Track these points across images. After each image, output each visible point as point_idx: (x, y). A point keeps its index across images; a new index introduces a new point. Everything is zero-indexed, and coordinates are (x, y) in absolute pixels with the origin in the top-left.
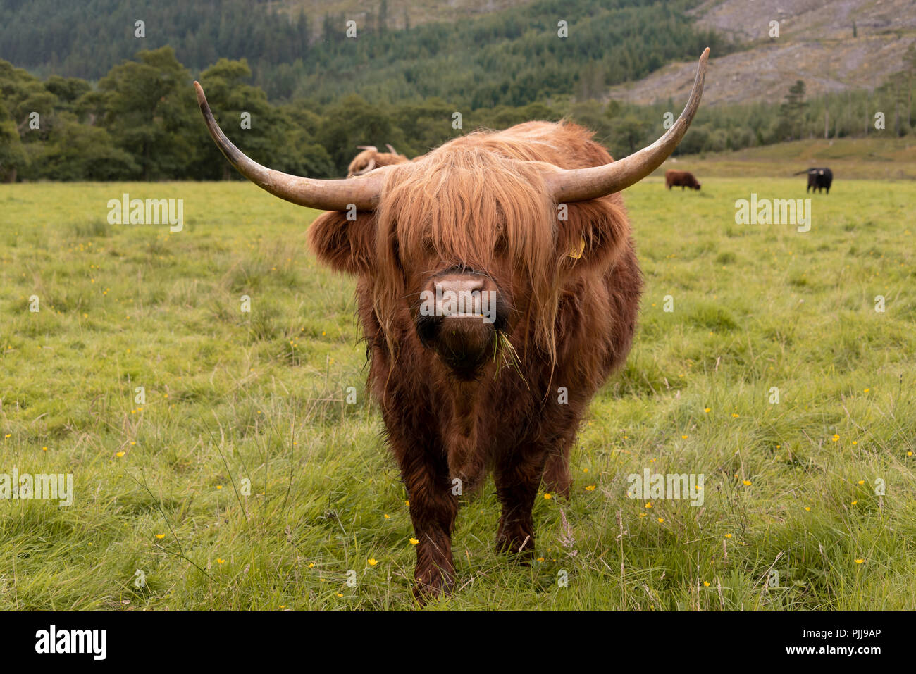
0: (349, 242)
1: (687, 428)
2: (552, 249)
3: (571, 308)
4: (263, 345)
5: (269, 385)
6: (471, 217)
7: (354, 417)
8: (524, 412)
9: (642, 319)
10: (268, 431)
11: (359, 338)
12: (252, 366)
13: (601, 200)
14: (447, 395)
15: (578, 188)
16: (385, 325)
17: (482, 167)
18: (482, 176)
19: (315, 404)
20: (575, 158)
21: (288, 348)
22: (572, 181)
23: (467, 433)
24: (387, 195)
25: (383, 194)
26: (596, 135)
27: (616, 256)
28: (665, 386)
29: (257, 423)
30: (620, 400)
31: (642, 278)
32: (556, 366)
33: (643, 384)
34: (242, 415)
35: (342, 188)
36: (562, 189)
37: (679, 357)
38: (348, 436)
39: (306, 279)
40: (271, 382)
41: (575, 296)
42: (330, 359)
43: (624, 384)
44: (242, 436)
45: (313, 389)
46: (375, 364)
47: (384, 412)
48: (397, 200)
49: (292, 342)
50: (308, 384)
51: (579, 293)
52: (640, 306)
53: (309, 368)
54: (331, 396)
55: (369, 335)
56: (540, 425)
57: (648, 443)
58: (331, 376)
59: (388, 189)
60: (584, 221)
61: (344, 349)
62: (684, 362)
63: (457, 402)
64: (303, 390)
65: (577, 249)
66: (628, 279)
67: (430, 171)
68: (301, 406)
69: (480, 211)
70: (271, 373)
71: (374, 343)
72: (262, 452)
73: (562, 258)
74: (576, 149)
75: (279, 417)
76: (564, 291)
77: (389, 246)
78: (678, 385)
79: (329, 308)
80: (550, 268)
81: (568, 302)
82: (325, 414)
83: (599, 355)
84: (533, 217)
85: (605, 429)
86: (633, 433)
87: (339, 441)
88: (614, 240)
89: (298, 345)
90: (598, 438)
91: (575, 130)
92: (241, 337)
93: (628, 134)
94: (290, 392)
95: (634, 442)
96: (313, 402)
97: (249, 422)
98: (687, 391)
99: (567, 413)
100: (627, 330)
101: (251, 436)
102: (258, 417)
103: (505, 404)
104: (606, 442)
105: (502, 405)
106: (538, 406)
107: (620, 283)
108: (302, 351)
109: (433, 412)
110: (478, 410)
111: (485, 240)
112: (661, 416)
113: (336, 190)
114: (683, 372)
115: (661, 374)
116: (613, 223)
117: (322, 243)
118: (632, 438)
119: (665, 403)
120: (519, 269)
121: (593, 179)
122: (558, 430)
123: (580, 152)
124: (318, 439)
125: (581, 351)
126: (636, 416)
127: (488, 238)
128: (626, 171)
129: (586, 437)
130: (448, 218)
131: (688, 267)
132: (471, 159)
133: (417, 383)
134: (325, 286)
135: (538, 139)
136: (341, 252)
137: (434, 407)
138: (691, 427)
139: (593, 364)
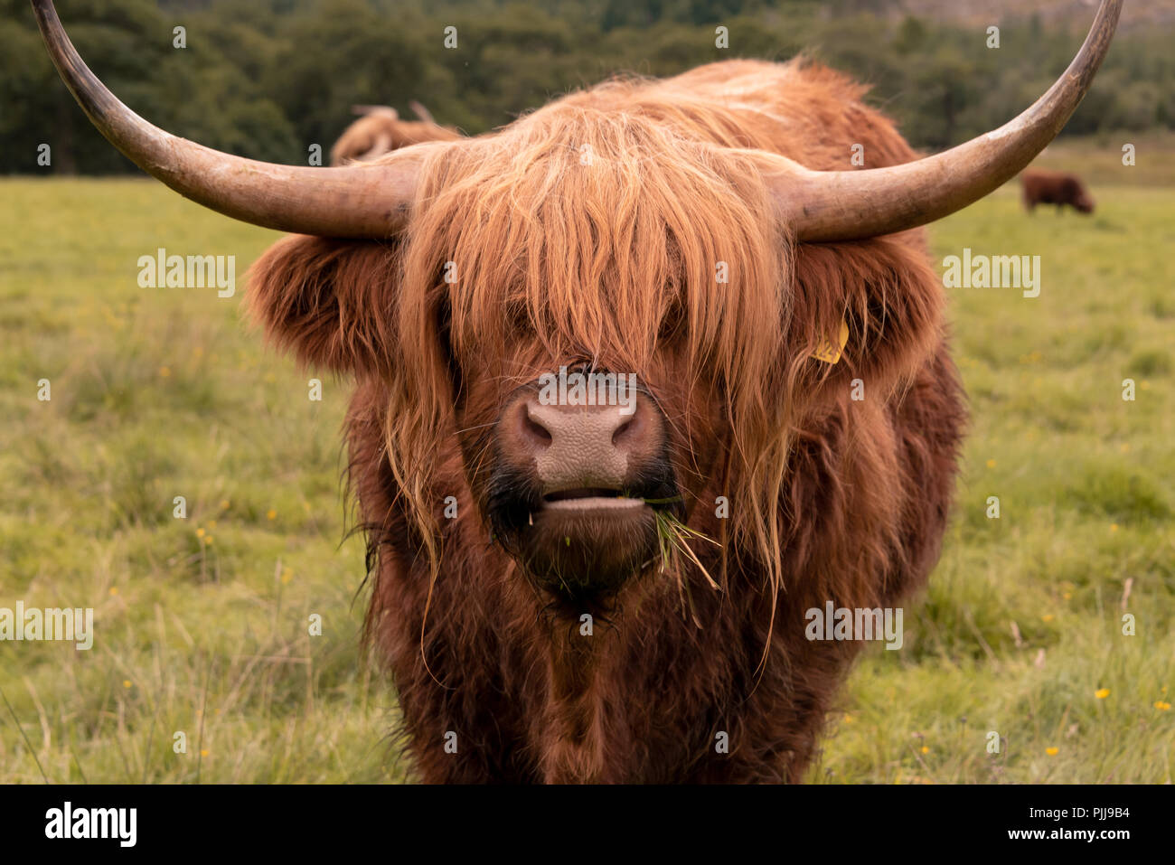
0: (336, 302)
1: (1057, 732)
2: (779, 339)
3: (815, 468)
4: (137, 537)
5: (148, 625)
6: (612, 261)
7: (334, 697)
8: (710, 695)
9: (961, 494)
10: (145, 724)
11: (349, 526)
12: (113, 583)
13: (888, 239)
14: (536, 652)
15: (840, 212)
16: (411, 487)
17: (638, 155)
18: (636, 172)
19: (249, 668)
20: (824, 142)
21: (193, 545)
22: (827, 197)
23: (578, 735)
24: (426, 206)
25: (418, 202)
26: (871, 92)
27: (914, 362)
28: (1010, 640)
29: (122, 707)
30: (914, 670)
31: (966, 406)
32: (780, 592)
33: (966, 636)
34: (91, 689)
35: (327, 185)
36: (806, 212)
37: (1044, 577)
38: (320, 738)
39: (233, 394)
40: (154, 618)
41: (825, 444)
42: (285, 571)
43: (922, 635)
44: (89, 734)
45: (246, 636)
46: (383, 586)
47: (401, 689)
48: (450, 216)
49: (200, 533)
50: (236, 626)
51: (832, 438)
52: (961, 464)
53: (238, 589)
54: (285, 651)
55: (370, 519)
56: (741, 721)
57: (975, 763)
58: (285, 608)
59: (429, 192)
60: (851, 284)
61: (314, 548)
62: (1055, 588)
63: (556, 669)
64: (223, 637)
65: (832, 342)
66: (934, 406)
67: (523, 157)
68: (220, 673)
69: (632, 249)
70: (153, 598)
71: (384, 537)
72: (132, 770)
73: (798, 362)
74: (827, 121)
75: (171, 694)
76: (800, 431)
77: (427, 317)
78: (1039, 638)
79: (283, 459)
80: (773, 381)
81: (807, 454)
82: (270, 689)
83: (873, 571)
84: (742, 269)
85: (880, 731)
86: (941, 741)
87: (301, 750)
88: (914, 328)
89: (217, 540)
90: (865, 750)
91: (826, 80)
92: (91, 519)
93: (940, 91)
94: (197, 641)
95: (942, 761)
96: (243, 665)
97: (105, 705)
98: (1059, 652)
99: (801, 697)
100: (932, 515)
101: (109, 736)
102: (126, 695)
103: (668, 676)
104: (882, 760)
105: (661, 678)
106: (738, 679)
107: (917, 413)
108: (224, 551)
109: (507, 691)
110: (601, 688)
111: (639, 309)
112: (1002, 707)
113: (316, 190)
114: (1051, 610)
115: (1005, 615)
116: (913, 290)
117: (279, 299)
118: (939, 750)
119: (1013, 677)
120: (705, 378)
121: (874, 193)
122: (780, 732)
123: (837, 128)
124: (255, 745)
125: (834, 561)
126: (947, 704)
127: (647, 306)
128: (946, 181)
129: (838, 748)
130: (563, 261)
131: (1069, 383)
132: (614, 138)
133: (472, 622)
134: (276, 410)
135: (745, 99)
136: (319, 323)
137: (508, 681)
138: (1067, 729)
139: (860, 593)
